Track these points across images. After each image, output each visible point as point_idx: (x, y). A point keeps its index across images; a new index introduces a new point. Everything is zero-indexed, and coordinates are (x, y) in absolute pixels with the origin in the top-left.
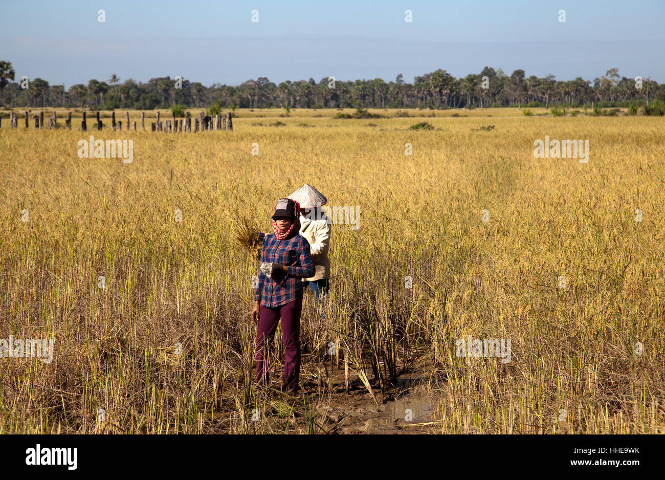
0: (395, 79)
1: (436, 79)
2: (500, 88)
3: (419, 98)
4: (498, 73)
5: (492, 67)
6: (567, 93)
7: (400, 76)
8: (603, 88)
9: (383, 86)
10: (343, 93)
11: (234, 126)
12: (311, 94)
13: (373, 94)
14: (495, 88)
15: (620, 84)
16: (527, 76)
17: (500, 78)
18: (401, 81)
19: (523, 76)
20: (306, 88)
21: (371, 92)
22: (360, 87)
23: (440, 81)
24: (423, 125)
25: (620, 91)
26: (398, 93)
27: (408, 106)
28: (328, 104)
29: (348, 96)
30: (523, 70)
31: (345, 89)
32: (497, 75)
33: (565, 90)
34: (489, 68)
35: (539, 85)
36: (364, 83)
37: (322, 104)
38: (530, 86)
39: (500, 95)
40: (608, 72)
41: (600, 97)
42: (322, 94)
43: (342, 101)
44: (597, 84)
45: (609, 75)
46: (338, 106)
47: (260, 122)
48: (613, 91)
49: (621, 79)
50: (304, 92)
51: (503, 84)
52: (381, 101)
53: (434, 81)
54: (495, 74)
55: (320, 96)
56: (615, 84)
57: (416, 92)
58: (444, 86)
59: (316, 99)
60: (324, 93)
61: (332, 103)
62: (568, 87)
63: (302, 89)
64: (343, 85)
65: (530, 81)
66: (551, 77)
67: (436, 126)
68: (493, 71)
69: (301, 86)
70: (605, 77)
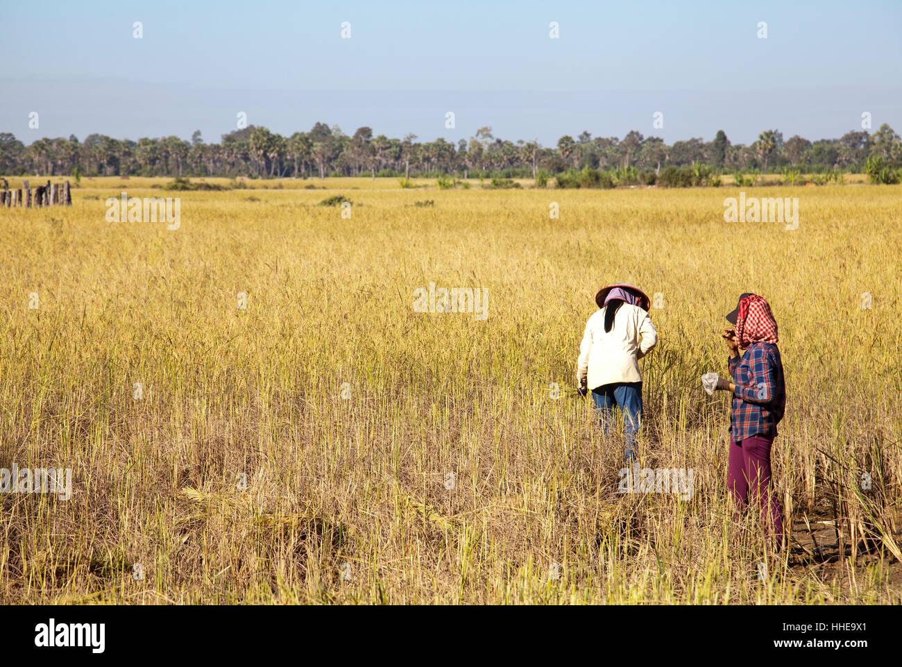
0: (191, 138)
1: (258, 138)
2: (337, 151)
3: (229, 164)
4: (334, 131)
5: (326, 123)
6: (427, 159)
7: (198, 133)
8: (472, 152)
9: (182, 147)
10: (124, 155)
11: (73, 201)
12: (79, 157)
13: (166, 157)
14: (331, 152)
15: (491, 147)
16: (375, 135)
17: (337, 137)
18: (199, 140)
19: (370, 136)
20: (72, 148)
21: (164, 154)
22: (148, 148)
23: (263, 141)
24: (340, 199)
25: (494, 157)
26: (200, 157)
27: (214, 174)
28: (103, 170)
29: (132, 159)
30: (370, 127)
31: (127, 150)
32: (333, 134)
33: (424, 155)
34: (322, 124)
35: (390, 147)
36: (154, 142)
37: (95, 169)
38: (379, 148)
39: (339, 160)
40: (479, 131)
41: (469, 164)
42: (95, 156)
43: (123, 166)
44: (462, 147)
45: (480, 136)
46: (117, 173)
47: (96, 195)
48: (486, 157)
49: (494, 141)
50: (69, 153)
51: (341, 146)
52: (178, 167)
53: (256, 141)
54: (329, 132)
55: (92, 159)
56: (486, 148)
57: (226, 154)
58: (269, 147)
59: (87, 164)
60: (97, 155)
61: (109, 169)
62: (427, 150)
63: (66, 150)
64: (124, 144)
65: (378, 142)
66: (412, 137)
67: (356, 201)
68: (327, 127)
69: (64, 145)
70: (475, 137)
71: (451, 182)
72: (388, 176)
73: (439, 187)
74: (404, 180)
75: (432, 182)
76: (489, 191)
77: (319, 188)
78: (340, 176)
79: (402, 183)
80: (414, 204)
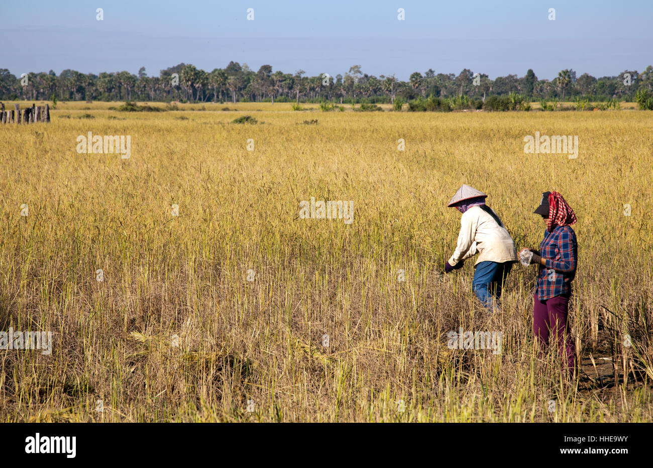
0: (138, 72)
1: (187, 73)
2: (246, 83)
3: (165, 91)
4: (243, 67)
6: (313, 89)
7: (143, 69)
8: (346, 84)
9: (131, 79)
10: (88, 85)
11: (51, 119)
12: (56, 86)
13: (120, 87)
14: (241, 83)
15: (360, 80)
16: (274, 71)
17: (245, 72)
18: (144, 74)
19: (270, 71)
20: (50, 80)
21: (118, 84)
22: (106, 80)
23: (191, 75)
24: (247, 119)
25: (363, 88)
26: (145, 87)
27: (155, 100)
28: (73, 96)
29: (94, 88)
30: (271, 65)
31: (91, 81)
32: (243, 70)
33: (311, 85)
34: (234, 62)
35: (285, 80)
36: (110, 76)
37: (67, 96)
38: (277, 81)
39: (247, 89)
40: (351, 69)
41: (344, 93)
42: (67, 86)
43: (88, 93)
44: (339, 80)
45: (352, 72)
46: (83, 99)
47: (68, 115)
48: (356, 88)
49: (363, 76)
50: (49, 84)
51: (249, 79)
52: (128, 94)
53: (186, 75)
54: (240, 68)
55: (65, 89)
56: (356, 81)
57: (163, 85)
58: (196, 79)
59: (61, 92)
60: (69, 85)
61: (78, 96)
62: (313, 83)
63: (47, 82)
64: (88, 77)
65: (276, 76)
66: (301, 73)
67: (259, 120)
68: (239, 65)
69: (45, 78)
70: (348, 73)
71: (330, 106)
72: (283, 102)
73: (321, 110)
74: (296, 105)
75: (316, 106)
76: (359, 113)
77: (232, 110)
78: (247, 102)
79: (294, 107)
80: (303, 122)
